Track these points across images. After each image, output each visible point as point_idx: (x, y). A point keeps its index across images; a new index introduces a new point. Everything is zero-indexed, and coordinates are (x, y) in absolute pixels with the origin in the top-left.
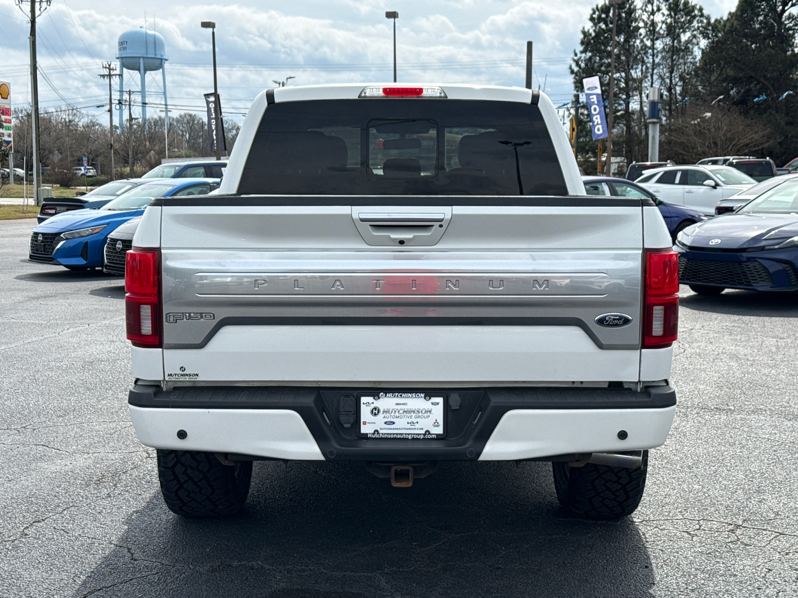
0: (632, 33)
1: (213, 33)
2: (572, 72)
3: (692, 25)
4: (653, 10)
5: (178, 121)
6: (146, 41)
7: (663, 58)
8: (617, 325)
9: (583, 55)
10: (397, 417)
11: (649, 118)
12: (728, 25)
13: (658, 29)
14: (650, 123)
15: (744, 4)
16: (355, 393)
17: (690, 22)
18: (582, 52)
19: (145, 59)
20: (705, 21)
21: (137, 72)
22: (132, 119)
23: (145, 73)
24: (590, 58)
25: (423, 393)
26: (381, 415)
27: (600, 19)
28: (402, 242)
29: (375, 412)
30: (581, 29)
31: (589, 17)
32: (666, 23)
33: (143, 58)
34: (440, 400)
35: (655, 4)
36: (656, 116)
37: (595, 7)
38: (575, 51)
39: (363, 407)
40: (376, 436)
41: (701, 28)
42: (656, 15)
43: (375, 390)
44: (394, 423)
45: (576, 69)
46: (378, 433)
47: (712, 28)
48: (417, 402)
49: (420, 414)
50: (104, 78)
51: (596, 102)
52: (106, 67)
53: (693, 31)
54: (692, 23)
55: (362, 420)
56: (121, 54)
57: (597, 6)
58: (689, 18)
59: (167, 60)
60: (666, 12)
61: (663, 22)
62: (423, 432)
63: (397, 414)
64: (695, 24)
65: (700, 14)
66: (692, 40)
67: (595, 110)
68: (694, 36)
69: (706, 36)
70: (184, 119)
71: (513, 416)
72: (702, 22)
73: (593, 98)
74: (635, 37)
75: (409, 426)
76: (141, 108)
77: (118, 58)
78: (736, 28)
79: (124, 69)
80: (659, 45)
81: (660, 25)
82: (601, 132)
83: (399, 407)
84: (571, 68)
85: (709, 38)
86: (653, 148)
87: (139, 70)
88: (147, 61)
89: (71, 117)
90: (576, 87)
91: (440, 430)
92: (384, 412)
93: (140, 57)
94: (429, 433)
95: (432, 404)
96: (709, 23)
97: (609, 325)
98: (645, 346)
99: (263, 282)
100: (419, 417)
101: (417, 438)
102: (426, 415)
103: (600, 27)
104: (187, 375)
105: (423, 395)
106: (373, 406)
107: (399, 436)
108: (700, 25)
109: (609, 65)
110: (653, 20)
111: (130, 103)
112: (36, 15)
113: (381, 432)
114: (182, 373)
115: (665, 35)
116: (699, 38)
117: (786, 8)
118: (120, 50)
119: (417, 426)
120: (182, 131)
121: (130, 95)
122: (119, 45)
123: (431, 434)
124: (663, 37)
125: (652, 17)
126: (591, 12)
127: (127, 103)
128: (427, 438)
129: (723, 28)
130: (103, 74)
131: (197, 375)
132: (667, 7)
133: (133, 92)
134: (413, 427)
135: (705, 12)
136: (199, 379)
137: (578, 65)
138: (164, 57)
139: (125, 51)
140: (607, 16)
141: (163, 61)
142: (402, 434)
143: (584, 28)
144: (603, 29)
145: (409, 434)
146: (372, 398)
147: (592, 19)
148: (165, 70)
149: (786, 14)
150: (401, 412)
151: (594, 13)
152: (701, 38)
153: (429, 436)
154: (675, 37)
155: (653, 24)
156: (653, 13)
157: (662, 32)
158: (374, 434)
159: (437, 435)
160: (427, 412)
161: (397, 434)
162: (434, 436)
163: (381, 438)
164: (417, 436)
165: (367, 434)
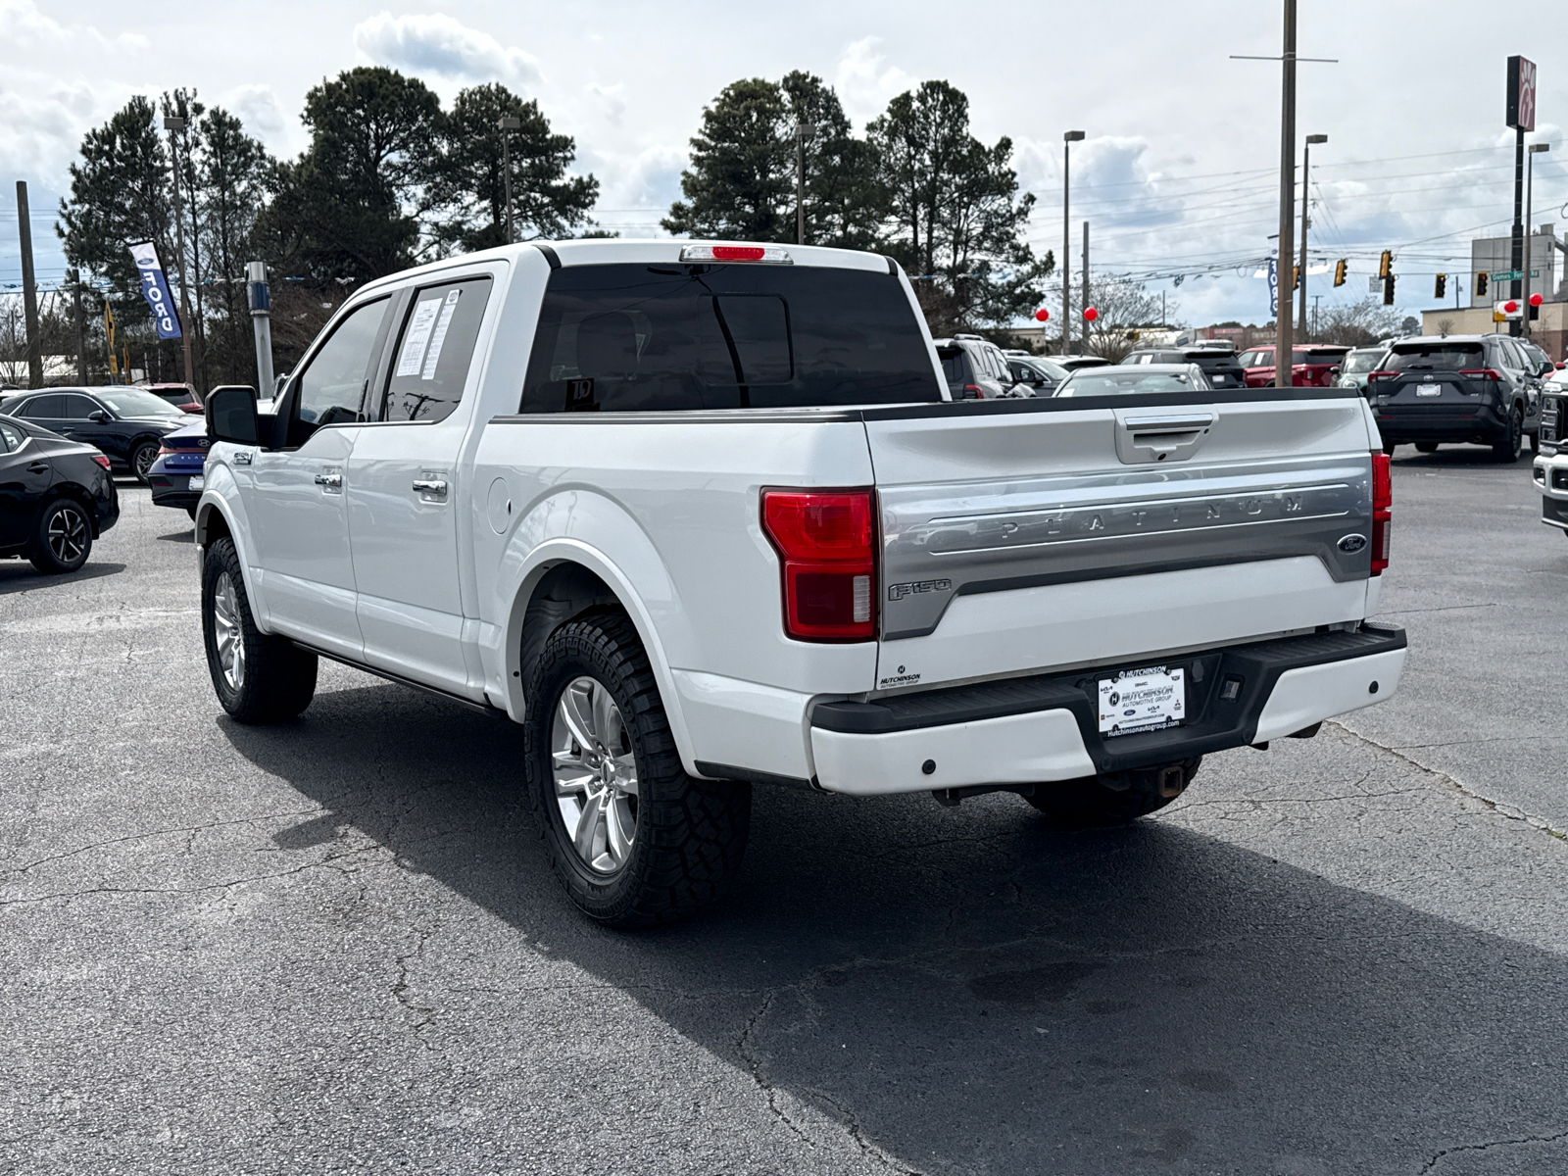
0: (155, 176)
2: (61, 234)
3: (248, 171)
4: (186, 143)
7: (211, 217)
9: (78, 207)
10: (1137, 703)
11: (254, 309)
12: (305, 174)
13: (197, 172)
14: (254, 315)
15: (325, 144)
16: (1090, 676)
17: (246, 165)
18: (73, 203)
20: (269, 166)
24: (90, 211)
25: (1164, 665)
26: (1120, 703)
27: (100, 152)
28: (1162, 457)
29: (1114, 700)
30: (69, 166)
31: (80, 147)
32: (210, 165)
34: (1180, 672)
35: (189, 135)
36: (265, 304)
37: (90, 132)
38: (62, 200)
39: (1101, 694)
40: (1117, 733)
41: (263, 176)
42: (192, 153)
43: (1113, 670)
44: (1134, 712)
45: (67, 230)
46: (1119, 730)
47: (280, 175)
48: (1156, 679)
49: (1161, 695)
51: (154, 283)
53: (251, 179)
54: (249, 167)
55: (1101, 713)
57: (94, 131)
58: (242, 159)
60: (208, 148)
61: (204, 163)
62: (1164, 719)
63: (1138, 699)
64: (253, 169)
65: (259, 154)
66: (250, 193)
67: (155, 295)
68: (254, 188)
69: (271, 188)
71: (1287, 678)
72: (263, 166)
73: (149, 277)
74: (162, 185)
75: (1149, 714)
78: (318, 178)
80: (202, 197)
81: (199, 167)
82: (170, 329)
83: (1139, 689)
84: (57, 227)
85: (276, 191)
86: (264, 354)
90: (71, 259)
91: (1180, 714)
92: (1124, 698)
94: (1172, 721)
95: (1173, 678)
96: (275, 169)
99: (1011, 526)
100: (1159, 699)
101: (1160, 729)
102: (1166, 695)
103: (101, 165)
104: (905, 678)
105: (1163, 668)
106: (1111, 692)
107: (1141, 729)
108: (261, 171)
109: (121, 225)
110: (188, 159)
113: (1121, 726)
114: (900, 675)
115: (210, 183)
116: (262, 190)
117: (383, 153)
119: (1158, 712)
123: (1174, 721)
124: (207, 186)
125: (186, 154)
126: (84, 140)
128: (1169, 727)
129: (297, 177)
131: (918, 676)
132: (209, 140)
134: (1154, 714)
135: (267, 152)
136: (921, 682)
137: (70, 223)
140: (113, 147)
142: (1143, 726)
143: (74, 165)
144: (106, 168)
145: (1151, 725)
146: (1110, 681)
147: (85, 151)
149: (383, 162)
150: (1142, 695)
151: (90, 142)
152: (265, 191)
153: (1173, 724)
154: (226, 186)
155: (189, 164)
156: (187, 148)
157: (205, 178)
158: (1114, 730)
159: (1180, 720)
160: (1168, 691)
161: (1139, 727)
162: (1177, 723)
163: (1122, 735)
164: (1159, 726)
165: (1106, 733)
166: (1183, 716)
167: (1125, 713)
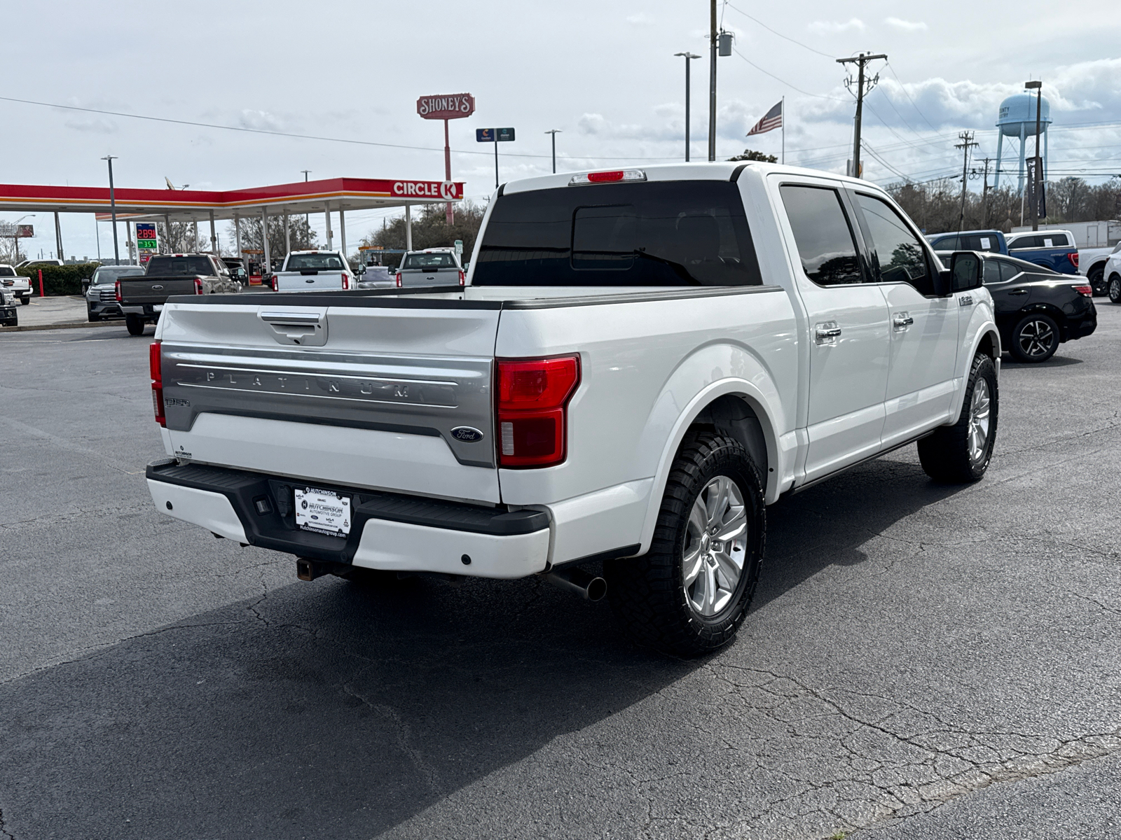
1: (1039, 93)
5: (1058, 186)
6: (1030, 105)
8: (468, 440)
10: (319, 513)
16: (292, 485)
19: (1027, 124)
21: (1018, 138)
22: (987, 188)
23: (1025, 138)
25: (337, 492)
26: (309, 509)
29: (305, 505)
33: (1025, 122)
34: (348, 500)
39: (296, 498)
40: (305, 528)
43: (306, 485)
44: (317, 518)
46: (307, 526)
48: (331, 500)
49: (335, 512)
50: (960, 148)
52: (963, 137)
55: (297, 512)
56: (1001, 121)
59: (1050, 123)
62: (337, 530)
63: (319, 510)
70: (1065, 183)
71: (372, 525)
75: (327, 523)
76: (994, 175)
77: (997, 126)
79: (1004, 136)
83: (320, 503)
87: (1019, 135)
88: (1028, 125)
89: (942, 189)
91: (347, 530)
92: (310, 506)
93: (1021, 123)
94: (342, 532)
95: (343, 503)
97: (461, 439)
98: (501, 466)
100: (334, 515)
101: (333, 536)
102: (338, 513)
104: (183, 453)
105: (335, 494)
106: (303, 499)
107: (320, 531)
111: (986, 171)
112: (864, 94)
113: (309, 525)
118: (1001, 117)
119: (333, 523)
120: (1062, 196)
121: (987, 163)
122: (1000, 112)
127: (983, 172)
128: (338, 537)
130: (959, 144)
131: (190, 454)
133: (990, 160)
134: (330, 524)
136: (192, 458)
138: (1048, 120)
139: (1005, 118)
141: (1046, 124)
142: (322, 529)
145: (327, 530)
146: (302, 491)
148: (1048, 133)
150: (322, 508)
153: (341, 535)
158: (305, 526)
159: (346, 534)
160: (339, 510)
161: (319, 529)
162: (344, 535)
163: (309, 531)
164: (331, 533)
165: (299, 525)
166: (348, 532)
167: (312, 517)
